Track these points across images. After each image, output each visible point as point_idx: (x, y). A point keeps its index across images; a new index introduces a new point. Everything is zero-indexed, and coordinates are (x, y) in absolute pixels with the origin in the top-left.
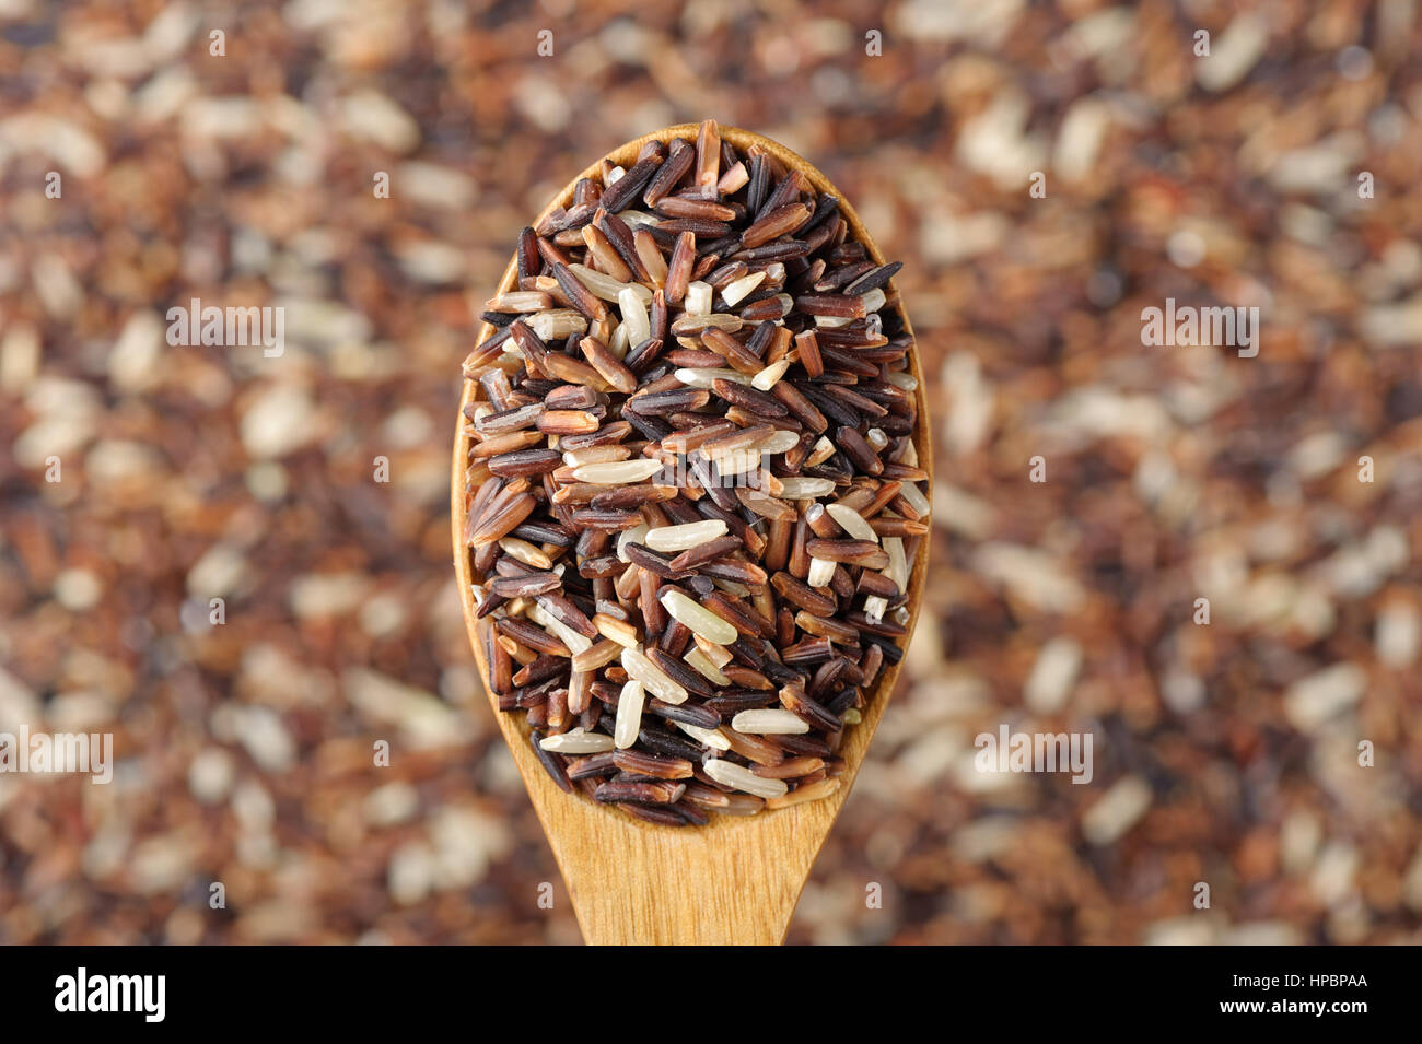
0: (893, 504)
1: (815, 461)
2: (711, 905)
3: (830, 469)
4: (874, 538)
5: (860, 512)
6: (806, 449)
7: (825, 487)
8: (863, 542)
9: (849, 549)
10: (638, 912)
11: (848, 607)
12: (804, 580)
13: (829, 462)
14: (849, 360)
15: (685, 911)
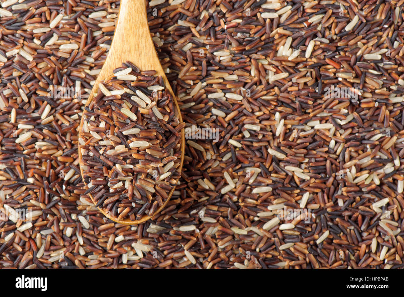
0: (87, 140)
1: (103, 149)
2: (127, 54)
3: (100, 147)
4: (91, 132)
5: (94, 138)
6: (105, 151)
7: (101, 143)
8: (93, 131)
9: (97, 129)
10: (143, 52)
11: (97, 117)
12: (106, 123)
13: (100, 149)
14: (97, 171)
15: (133, 52)
